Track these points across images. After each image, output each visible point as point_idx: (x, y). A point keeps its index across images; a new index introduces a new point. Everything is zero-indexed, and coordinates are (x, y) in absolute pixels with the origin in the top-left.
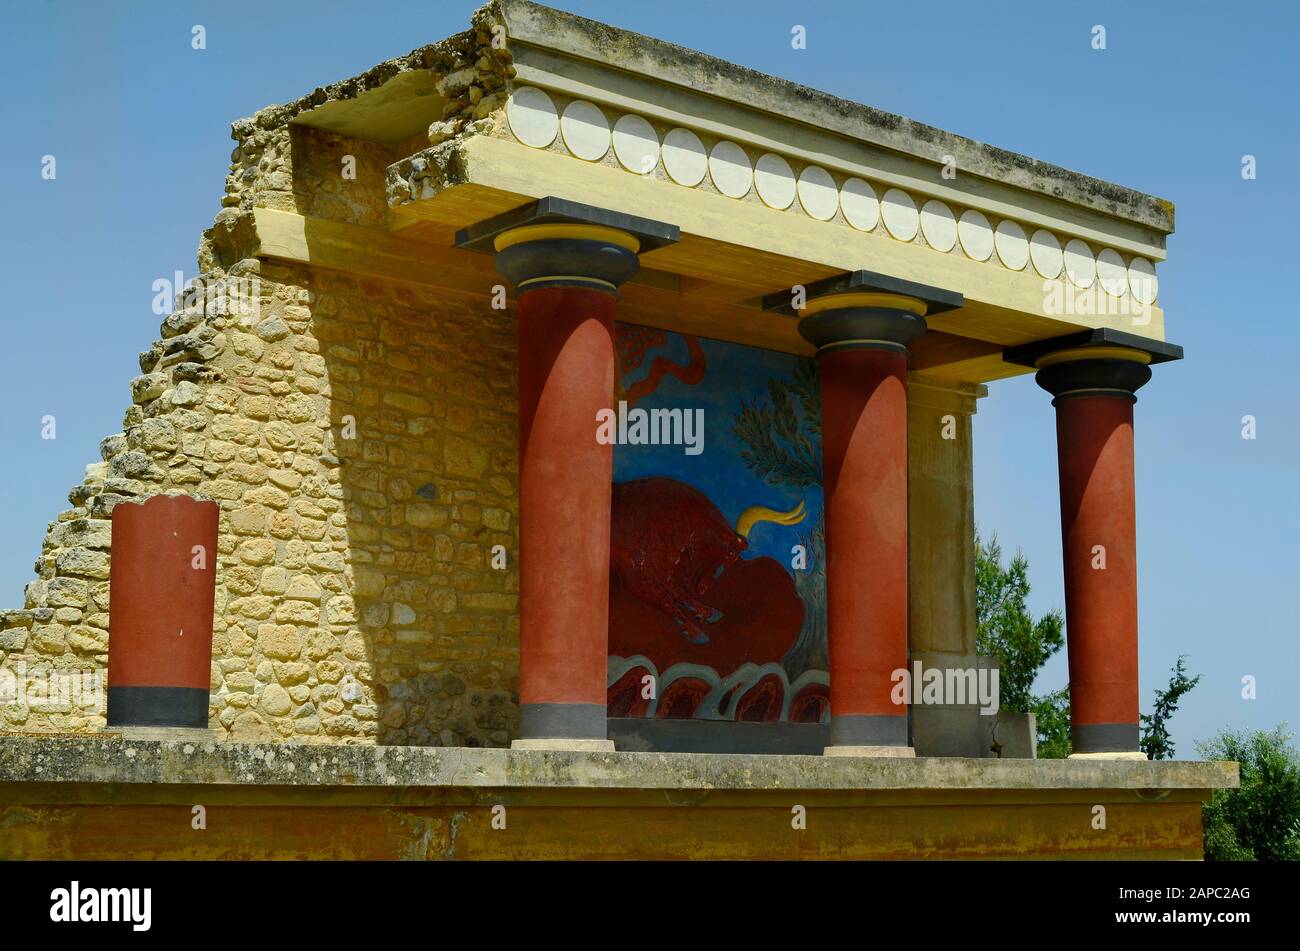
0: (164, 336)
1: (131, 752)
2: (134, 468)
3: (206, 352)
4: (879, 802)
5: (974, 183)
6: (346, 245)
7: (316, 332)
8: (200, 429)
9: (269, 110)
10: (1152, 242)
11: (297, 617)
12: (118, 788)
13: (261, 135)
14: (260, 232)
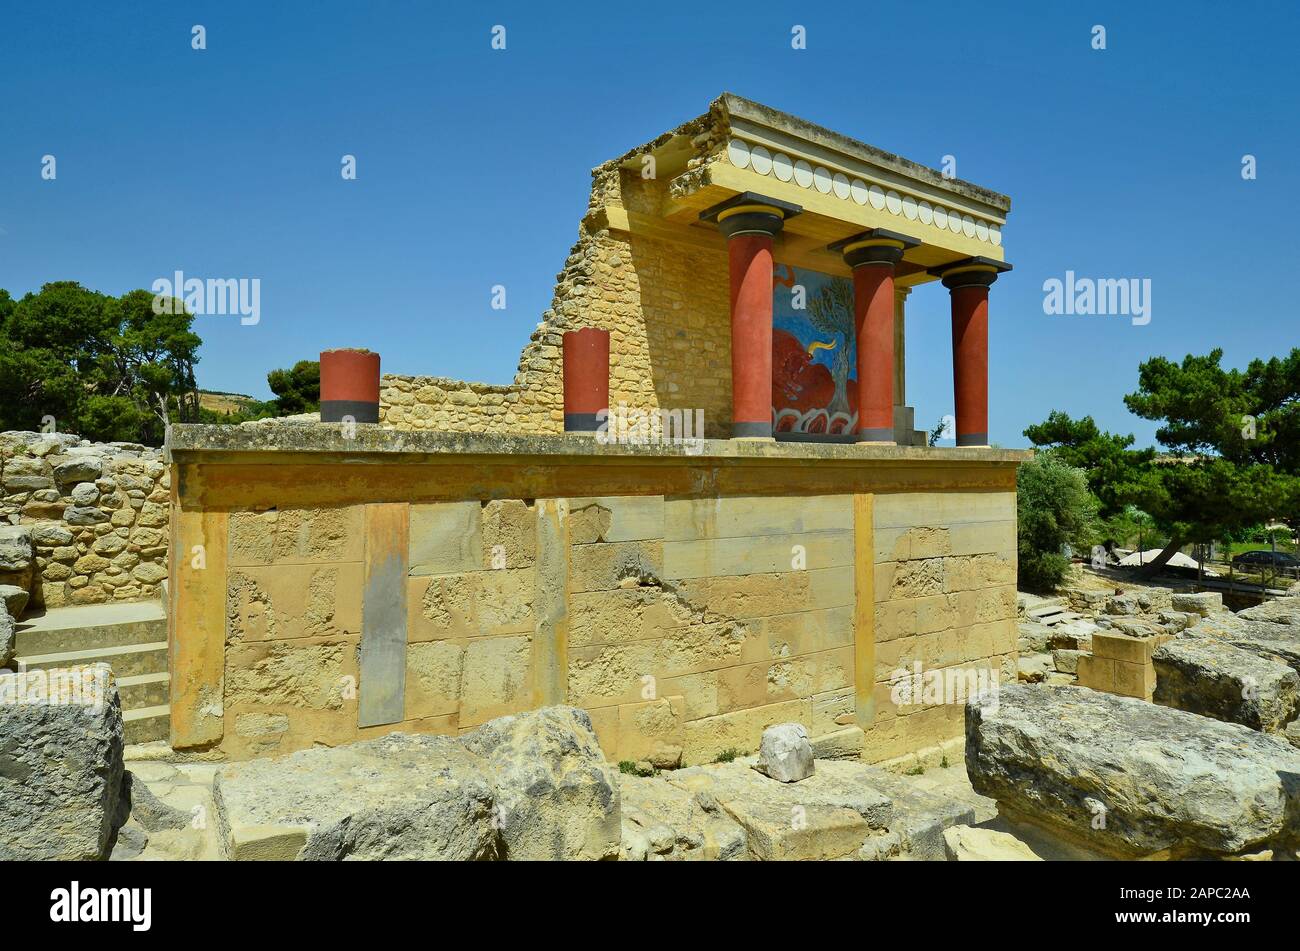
0: (567, 266)
1: (581, 441)
2: (560, 323)
3: (588, 271)
4: (887, 465)
5: (925, 187)
6: (645, 224)
7: (633, 263)
8: (587, 306)
9: (608, 162)
10: (1000, 216)
11: (630, 389)
12: (576, 457)
13: (606, 174)
14: (608, 217)
